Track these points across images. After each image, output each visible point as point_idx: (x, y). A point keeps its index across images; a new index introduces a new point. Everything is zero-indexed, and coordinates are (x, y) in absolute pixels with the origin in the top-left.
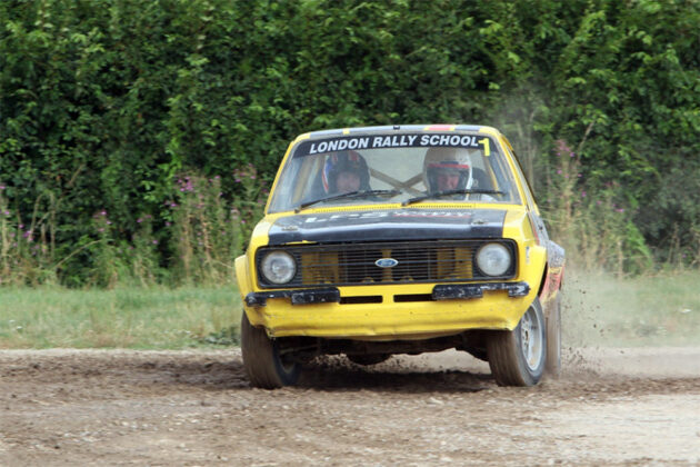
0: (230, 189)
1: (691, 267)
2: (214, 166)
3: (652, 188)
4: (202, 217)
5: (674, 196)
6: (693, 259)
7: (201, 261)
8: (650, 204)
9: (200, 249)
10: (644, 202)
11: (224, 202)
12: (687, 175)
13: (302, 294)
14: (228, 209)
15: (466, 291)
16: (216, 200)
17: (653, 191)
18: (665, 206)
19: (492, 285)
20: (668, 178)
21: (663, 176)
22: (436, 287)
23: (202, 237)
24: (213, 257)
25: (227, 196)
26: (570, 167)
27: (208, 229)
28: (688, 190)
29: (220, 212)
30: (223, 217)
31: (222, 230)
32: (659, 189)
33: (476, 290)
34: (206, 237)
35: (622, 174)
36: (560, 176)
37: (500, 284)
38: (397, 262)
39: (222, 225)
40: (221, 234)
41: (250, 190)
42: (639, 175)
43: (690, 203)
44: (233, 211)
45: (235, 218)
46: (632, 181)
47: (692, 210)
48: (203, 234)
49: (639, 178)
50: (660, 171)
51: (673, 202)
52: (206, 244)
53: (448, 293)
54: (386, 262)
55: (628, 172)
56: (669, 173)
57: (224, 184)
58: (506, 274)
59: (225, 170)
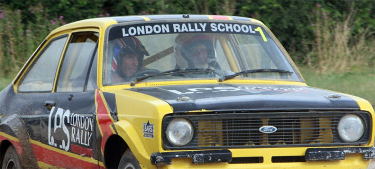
0: (26, 17)
1: (301, 65)
2: (16, 3)
3: (279, 16)
4: (10, 35)
5: (292, 21)
6: (303, 59)
7: (9, 60)
8: (277, 26)
9: (8, 54)
10: (274, 25)
11: (23, 25)
12: (299, 8)
13: (202, 155)
14: (25, 29)
15: (333, 154)
16: (18, 24)
17: (279, 19)
18: (286, 27)
19: (352, 149)
20: (288, 10)
21: (285, 9)
22: (308, 150)
23: (10, 46)
24: (16, 58)
25: (24, 21)
26: (230, 4)
27: (13, 41)
28: (300, 18)
29: (20, 31)
30: (22, 34)
31: (21, 41)
32: (282, 17)
33: (340, 153)
34: (12, 47)
35: (261, 8)
36: (223, 10)
37: (357, 149)
38: (276, 129)
39: (22, 39)
40: (20, 44)
41: (39, 18)
42: (270, 8)
43: (301, 25)
44: (28, 31)
45: (29, 34)
46: (266, 13)
47: (303, 30)
48: (10, 45)
49: (270, 11)
50: (283, 6)
51: (291, 24)
52: (12, 50)
53: (318, 155)
54: (267, 129)
55: (264, 7)
56: (288, 7)
57: (23, 14)
58: (360, 140)
59: (23, 5)
